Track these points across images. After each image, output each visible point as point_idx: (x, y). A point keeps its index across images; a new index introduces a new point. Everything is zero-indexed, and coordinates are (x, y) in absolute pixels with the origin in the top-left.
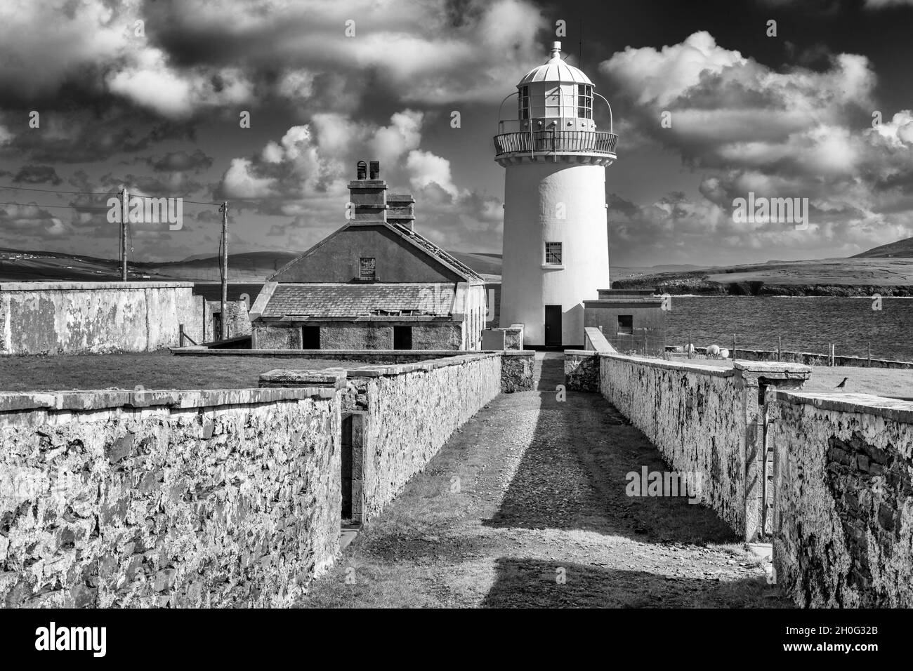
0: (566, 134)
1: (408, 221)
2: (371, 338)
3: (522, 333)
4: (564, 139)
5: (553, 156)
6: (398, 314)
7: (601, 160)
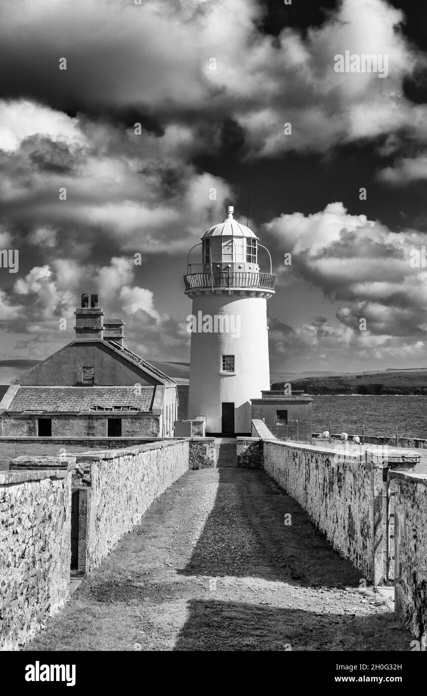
0: (238, 274)
1: (119, 339)
2: (90, 428)
3: (204, 423)
4: (236, 278)
5: (227, 291)
6: (111, 409)
7: (263, 294)
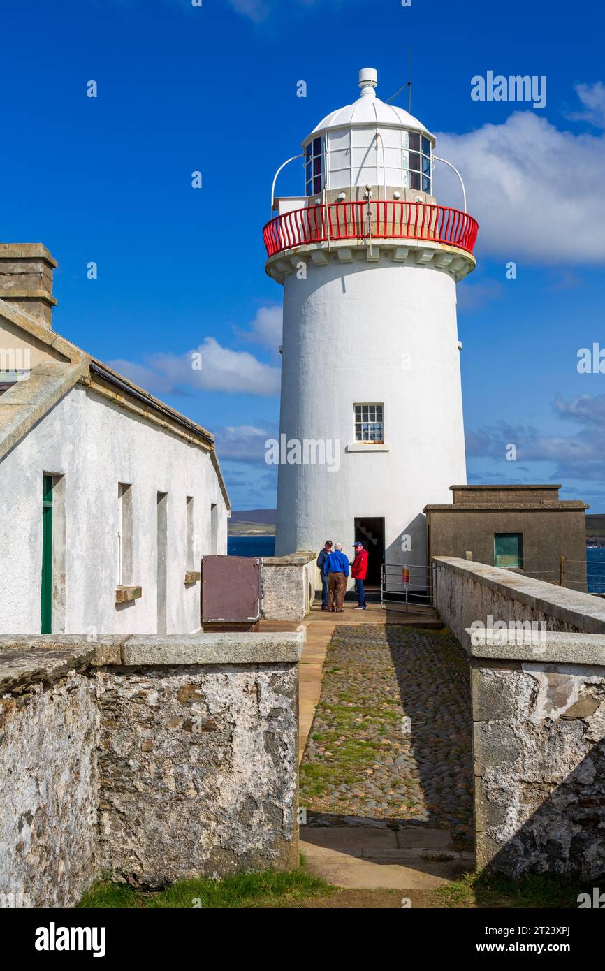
0: (389, 207)
5: (366, 249)
7: (450, 261)
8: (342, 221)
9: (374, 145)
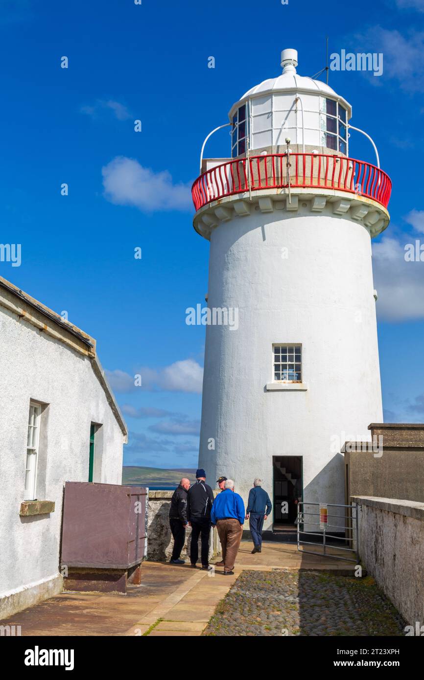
0: (308, 158)
5: (285, 199)
7: (366, 213)
8: (263, 176)
9: (294, 108)
